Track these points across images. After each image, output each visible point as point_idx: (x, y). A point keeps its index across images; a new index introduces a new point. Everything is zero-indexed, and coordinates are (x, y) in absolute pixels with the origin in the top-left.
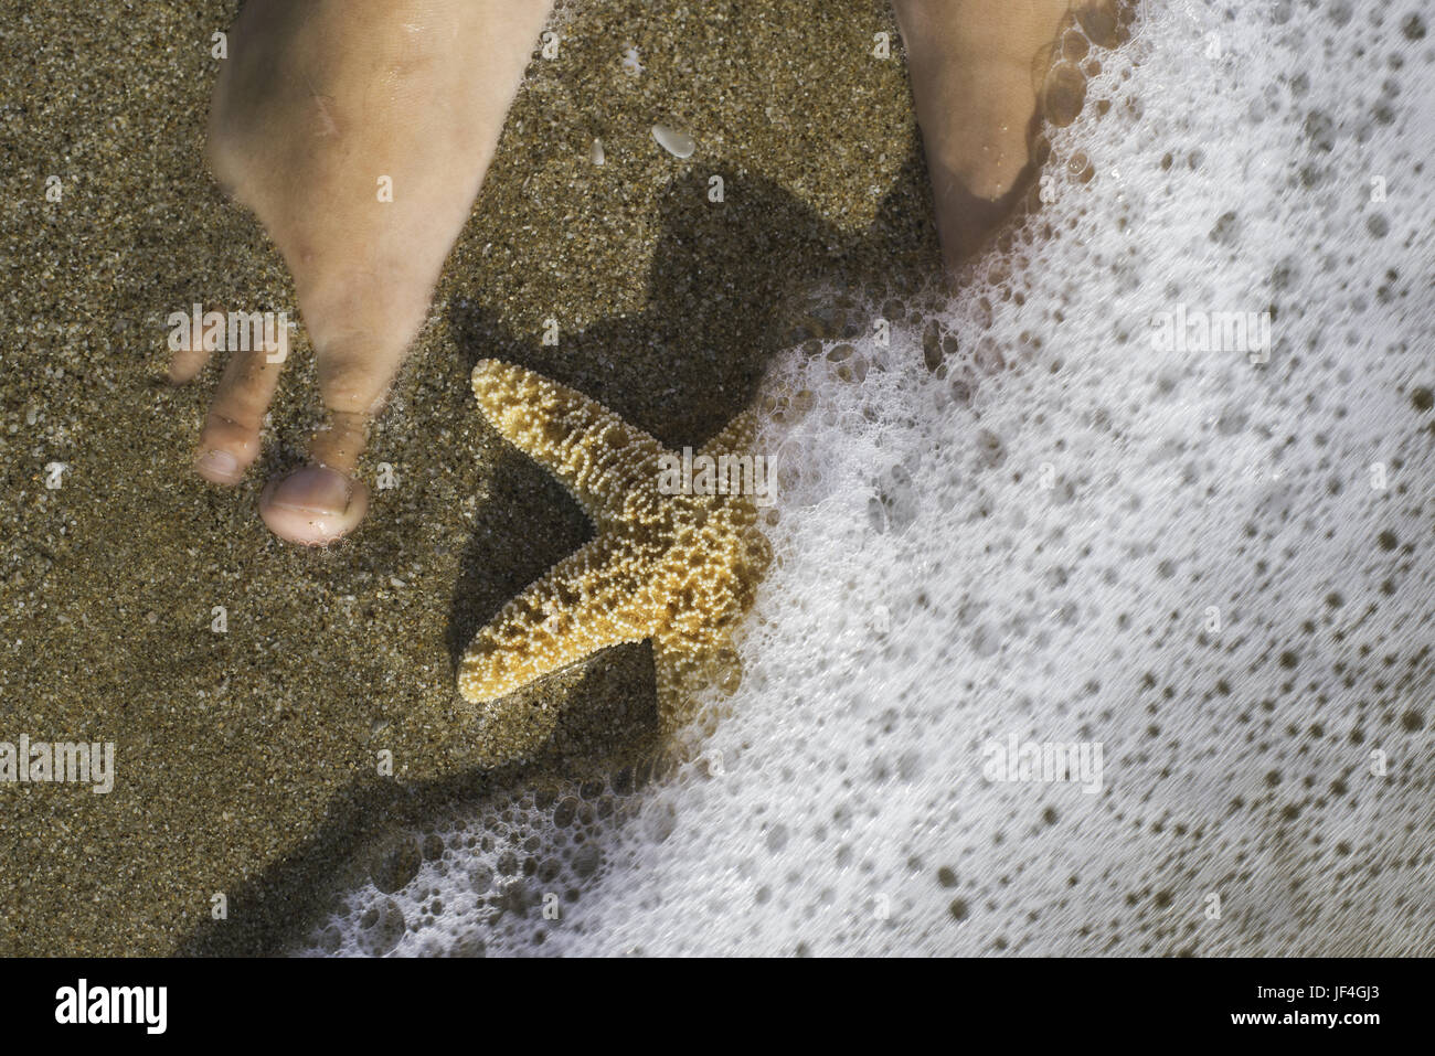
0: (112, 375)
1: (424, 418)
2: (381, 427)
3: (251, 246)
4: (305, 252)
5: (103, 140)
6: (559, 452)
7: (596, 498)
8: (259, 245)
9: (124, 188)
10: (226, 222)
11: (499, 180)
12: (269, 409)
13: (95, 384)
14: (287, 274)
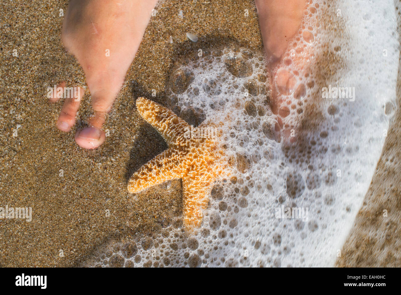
0: (34, 100)
1: (121, 113)
2: (109, 116)
3: (73, 65)
4: (88, 67)
5: (32, 34)
6: (159, 124)
7: (169, 138)
8: (76, 65)
9: (38, 48)
10: (66, 58)
11: (143, 47)
12: (78, 111)
13: (29, 103)
14: (83, 73)
